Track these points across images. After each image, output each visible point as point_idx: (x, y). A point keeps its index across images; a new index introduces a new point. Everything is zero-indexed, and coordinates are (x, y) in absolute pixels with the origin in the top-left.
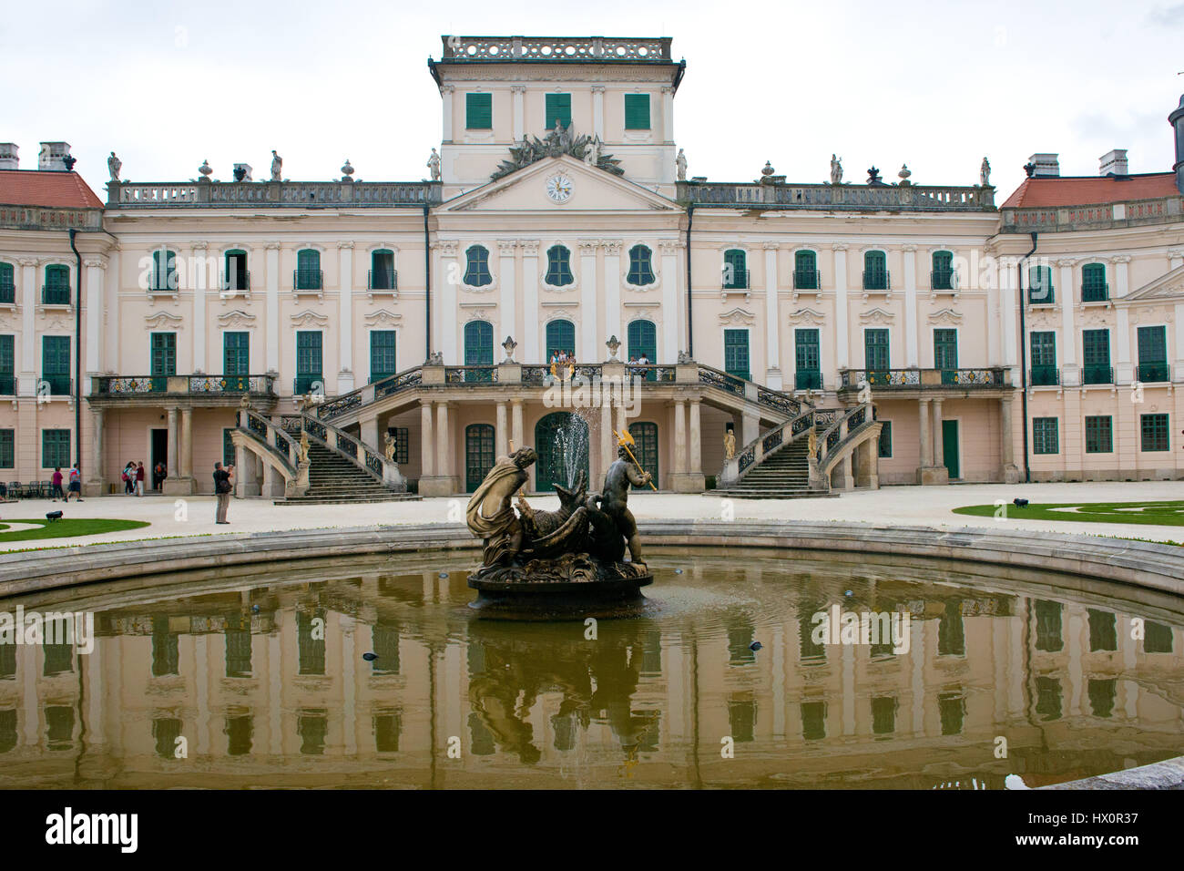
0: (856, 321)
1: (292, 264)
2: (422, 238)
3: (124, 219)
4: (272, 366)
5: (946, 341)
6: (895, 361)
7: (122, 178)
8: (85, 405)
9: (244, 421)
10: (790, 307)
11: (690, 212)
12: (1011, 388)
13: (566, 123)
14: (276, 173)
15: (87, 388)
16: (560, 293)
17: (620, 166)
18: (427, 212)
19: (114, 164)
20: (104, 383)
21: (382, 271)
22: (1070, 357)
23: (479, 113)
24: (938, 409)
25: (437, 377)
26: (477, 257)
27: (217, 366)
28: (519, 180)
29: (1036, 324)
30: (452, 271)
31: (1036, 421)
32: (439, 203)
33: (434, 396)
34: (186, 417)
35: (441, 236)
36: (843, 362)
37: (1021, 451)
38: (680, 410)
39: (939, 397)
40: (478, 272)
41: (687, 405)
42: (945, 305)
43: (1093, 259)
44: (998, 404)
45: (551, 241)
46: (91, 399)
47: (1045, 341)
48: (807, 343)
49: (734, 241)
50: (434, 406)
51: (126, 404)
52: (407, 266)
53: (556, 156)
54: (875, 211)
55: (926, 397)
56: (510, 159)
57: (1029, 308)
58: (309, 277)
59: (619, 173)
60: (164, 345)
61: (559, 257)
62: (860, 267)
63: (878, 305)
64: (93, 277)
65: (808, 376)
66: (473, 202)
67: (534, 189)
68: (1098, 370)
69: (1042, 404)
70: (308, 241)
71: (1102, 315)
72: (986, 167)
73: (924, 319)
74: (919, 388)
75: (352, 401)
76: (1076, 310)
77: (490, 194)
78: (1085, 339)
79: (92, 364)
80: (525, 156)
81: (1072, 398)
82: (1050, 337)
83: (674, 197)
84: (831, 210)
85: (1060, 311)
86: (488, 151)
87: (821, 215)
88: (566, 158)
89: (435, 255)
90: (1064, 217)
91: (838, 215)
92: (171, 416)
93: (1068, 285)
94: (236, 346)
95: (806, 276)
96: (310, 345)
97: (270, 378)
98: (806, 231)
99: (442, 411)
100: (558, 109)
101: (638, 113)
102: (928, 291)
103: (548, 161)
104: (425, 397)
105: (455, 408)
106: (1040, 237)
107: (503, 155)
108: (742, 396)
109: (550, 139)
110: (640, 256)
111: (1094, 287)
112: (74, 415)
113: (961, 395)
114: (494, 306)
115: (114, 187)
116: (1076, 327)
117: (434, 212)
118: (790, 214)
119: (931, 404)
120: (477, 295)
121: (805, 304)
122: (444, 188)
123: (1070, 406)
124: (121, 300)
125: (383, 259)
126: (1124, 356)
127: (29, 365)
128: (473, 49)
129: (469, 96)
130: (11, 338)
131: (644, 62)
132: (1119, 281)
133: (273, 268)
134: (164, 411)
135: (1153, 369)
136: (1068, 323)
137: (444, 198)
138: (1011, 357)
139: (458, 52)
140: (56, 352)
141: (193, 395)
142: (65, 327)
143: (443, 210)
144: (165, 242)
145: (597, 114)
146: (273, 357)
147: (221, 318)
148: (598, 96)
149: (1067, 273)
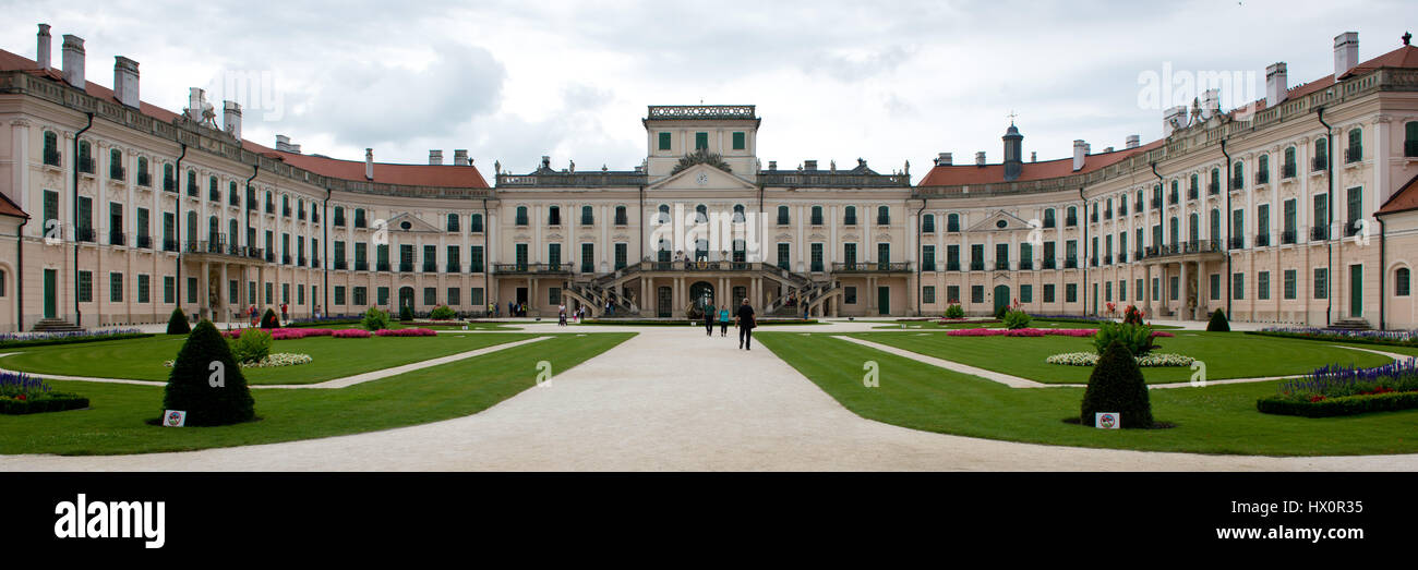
0: (840, 239)
1: (580, 213)
2: (638, 201)
3: (504, 192)
4: (571, 259)
5: (884, 249)
6: (859, 259)
7: (501, 172)
8: (490, 277)
9: (570, 285)
10: (809, 233)
11: (762, 190)
12: (911, 272)
13: (705, 147)
14: (572, 171)
15: (491, 269)
17: (729, 167)
19: (497, 166)
20: (497, 266)
21: (621, 217)
22: (941, 257)
23: (665, 142)
24: (875, 282)
25: (649, 267)
26: (665, 210)
27: (546, 260)
28: (683, 175)
29: (926, 242)
31: (924, 288)
32: (647, 185)
33: (647, 275)
34: (536, 283)
35: (647, 200)
36: (834, 259)
37: (916, 301)
38: (753, 282)
39: (876, 276)
41: (757, 280)
42: (884, 232)
43: (953, 212)
44: (905, 279)
45: (698, 202)
46: (495, 274)
47: (929, 252)
48: (817, 250)
49: (783, 202)
50: (647, 280)
51: (509, 277)
52: (632, 214)
53: (700, 163)
54: (849, 189)
55: (869, 276)
56: (678, 163)
57: (923, 234)
58: (587, 219)
59: (729, 171)
60: (522, 250)
61: (702, 210)
62: (843, 214)
63: (852, 232)
64: (492, 219)
65: (817, 265)
66: (662, 185)
67: (690, 179)
68: (953, 264)
69: (927, 279)
70: (587, 202)
71: (956, 238)
72: (907, 165)
73: (874, 239)
74: (867, 272)
75: (611, 277)
76: (944, 236)
77: (670, 181)
78: (948, 250)
79: (493, 259)
80: (686, 164)
82: (932, 248)
83: (755, 181)
84: (829, 188)
85: (937, 236)
86: (669, 161)
87: (824, 190)
88: (705, 164)
89: (645, 209)
90: (941, 191)
91: (832, 191)
92: (530, 283)
93: (941, 223)
94: (555, 251)
95: (817, 218)
96: (588, 250)
97: (571, 264)
98: (817, 197)
99: (650, 282)
100: (702, 140)
101: (739, 142)
102: (875, 226)
103: (697, 165)
104: (643, 275)
105: (655, 280)
106: (927, 201)
107: (675, 162)
108: (781, 275)
109: (697, 155)
110: (739, 208)
111: (953, 226)
112: (485, 282)
113: (886, 275)
115: (498, 177)
116: (944, 244)
117: (644, 190)
118: (809, 191)
119: (872, 280)
121: (816, 232)
122: (649, 176)
123: (940, 281)
124: (502, 229)
125: (621, 211)
126: (965, 258)
127: (466, 260)
128: (662, 112)
129: (661, 134)
130: (458, 247)
131: (742, 118)
132: (964, 223)
133: (571, 215)
134: (526, 280)
135: (977, 264)
136: (941, 241)
137: (649, 182)
138: (913, 258)
139: (655, 113)
140: (477, 254)
141: (540, 273)
142: (481, 242)
143: (649, 189)
144: (522, 202)
145: (719, 142)
146: (572, 256)
147: (548, 237)
148: (720, 134)
149: (941, 218)
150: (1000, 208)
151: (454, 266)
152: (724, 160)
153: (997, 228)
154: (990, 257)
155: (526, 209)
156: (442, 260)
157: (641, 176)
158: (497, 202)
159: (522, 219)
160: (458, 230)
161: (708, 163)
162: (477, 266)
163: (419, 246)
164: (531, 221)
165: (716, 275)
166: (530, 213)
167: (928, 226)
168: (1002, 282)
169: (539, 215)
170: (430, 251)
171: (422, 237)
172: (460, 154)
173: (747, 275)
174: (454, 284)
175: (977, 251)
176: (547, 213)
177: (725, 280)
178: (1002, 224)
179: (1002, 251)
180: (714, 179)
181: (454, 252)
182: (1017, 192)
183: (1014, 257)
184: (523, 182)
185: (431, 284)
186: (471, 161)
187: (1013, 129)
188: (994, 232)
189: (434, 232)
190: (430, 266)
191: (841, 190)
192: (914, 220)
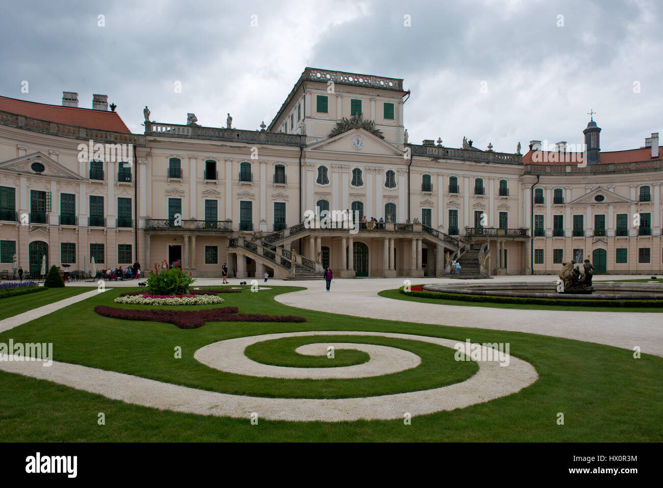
0: (471, 207)
1: (238, 169)
2: (297, 161)
3: (155, 141)
4: (229, 217)
5: (503, 217)
6: (485, 225)
8: (141, 234)
10: (447, 200)
11: (411, 158)
12: (528, 237)
13: (360, 113)
14: (229, 125)
15: (141, 224)
16: (357, 189)
17: (383, 135)
18: (302, 149)
19: (147, 112)
20: (148, 220)
21: (280, 175)
22: (549, 225)
23: (322, 105)
24: (503, 245)
26: (323, 171)
27: (202, 216)
28: (341, 138)
29: (537, 212)
30: (311, 176)
31: (536, 250)
32: (306, 146)
34: (194, 240)
35: (307, 160)
36: (466, 224)
37: (530, 262)
38: (414, 242)
39: (504, 240)
40: (323, 177)
41: (417, 241)
42: (504, 202)
43: (557, 187)
44: (522, 244)
45: (354, 166)
46: (146, 230)
47: (540, 219)
48: (453, 215)
49: (426, 171)
50: (316, 238)
51: (160, 233)
52: (291, 173)
53: (357, 128)
54: (480, 162)
55: (499, 240)
56: (336, 127)
57: (535, 205)
58: (246, 175)
59: (382, 138)
60: (175, 204)
61: (357, 173)
62: (473, 185)
63: (480, 201)
64: (142, 169)
65: (453, 230)
66: (322, 146)
67: (347, 142)
68: (558, 231)
69: (538, 244)
70: (245, 158)
71: (561, 209)
72: (518, 147)
73: (496, 208)
74: (497, 236)
76: (552, 207)
77: (329, 143)
78: (555, 219)
79: (142, 213)
80: (342, 128)
81: (549, 241)
82: (542, 217)
84: (464, 160)
85: (546, 207)
86: (327, 124)
87: (460, 162)
88: (361, 130)
89: (303, 169)
90: (548, 169)
91: (467, 163)
92: (186, 239)
93: (549, 196)
94: (211, 206)
95: (454, 188)
96: (246, 207)
97: (229, 222)
100: (356, 106)
101: (389, 112)
102: (497, 196)
103: (353, 130)
104: (311, 235)
106: (540, 177)
107: (332, 125)
109: (354, 120)
110: (390, 174)
111: (558, 199)
112: (134, 238)
114: (329, 194)
115: (148, 124)
116: (551, 214)
117: (305, 149)
118: (449, 161)
119: (501, 243)
120: (322, 188)
121: (453, 199)
122: (307, 138)
123: (548, 245)
124: (153, 181)
125: (280, 169)
126: (568, 226)
127: (111, 213)
128: (319, 75)
129: (318, 97)
130: (102, 198)
131: (391, 89)
132: (567, 196)
133: (228, 170)
134: (182, 237)
135: (578, 231)
136: (549, 212)
137: (307, 143)
138: (528, 225)
139: (313, 75)
140: (125, 205)
141: (198, 230)
142: (129, 194)
143: (309, 149)
144: (175, 154)
145: (372, 110)
146: (229, 213)
147: (204, 193)
148: (373, 103)
149: (549, 192)
150: (598, 185)
151: (97, 220)
152: (377, 128)
153: (595, 201)
154: (589, 225)
155: (179, 161)
156: (83, 212)
157: (300, 136)
158: (148, 150)
159: (175, 171)
160: (102, 179)
161: (364, 128)
162: (124, 221)
163: (55, 192)
164: (185, 173)
165: (383, 236)
166: (184, 165)
167: (539, 199)
168: (600, 246)
169: (194, 169)
170: (68, 201)
171: (58, 183)
172: (99, 99)
173: (409, 236)
174: (98, 240)
175: (578, 221)
176: (203, 167)
177: (390, 240)
178: (599, 198)
179: (600, 221)
180: (369, 145)
181: (97, 203)
182: (614, 172)
183: (611, 225)
184: (176, 132)
185: (69, 238)
186: (113, 107)
187: (592, 123)
188: (593, 205)
189: (73, 178)
190: (68, 218)
191: (473, 163)
192: (528, 193)
